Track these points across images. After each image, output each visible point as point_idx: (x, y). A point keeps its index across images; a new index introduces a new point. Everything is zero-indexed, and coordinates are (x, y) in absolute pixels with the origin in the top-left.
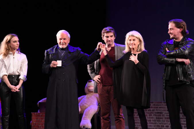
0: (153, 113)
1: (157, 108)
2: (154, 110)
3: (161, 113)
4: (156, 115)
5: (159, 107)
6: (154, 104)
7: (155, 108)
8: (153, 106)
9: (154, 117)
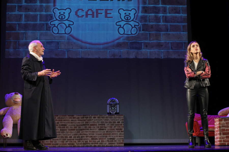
0: (58, 125)
1: (62, 120)
2: (59, 122)
3: (65, 125)
4: (60, 127)
5: (63, 119)
6: (58, 117)
7: (59, 120)
8: (58, 119)
9: (58, 129)
